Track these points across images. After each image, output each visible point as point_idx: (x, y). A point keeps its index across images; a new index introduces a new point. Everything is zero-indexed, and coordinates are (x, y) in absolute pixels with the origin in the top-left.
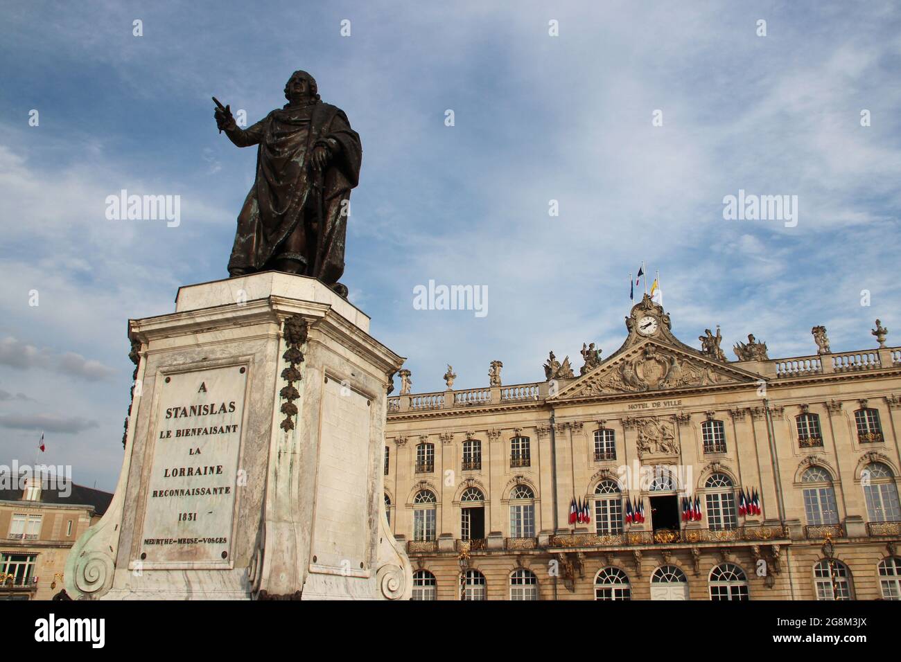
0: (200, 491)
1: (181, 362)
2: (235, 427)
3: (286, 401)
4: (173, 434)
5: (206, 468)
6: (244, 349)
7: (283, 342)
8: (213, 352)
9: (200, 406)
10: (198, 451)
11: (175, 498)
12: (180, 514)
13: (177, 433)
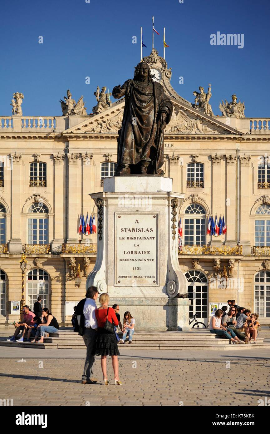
0: (141, 260)
1: (126, 211)
3: (173, 229)
4: (126, 238)
5: (142, 252)
6: (155, 209)
7: (171, 208)
10: (138, 245)
11: (130, 262)
12: (133, 268)
13: (127, 238)
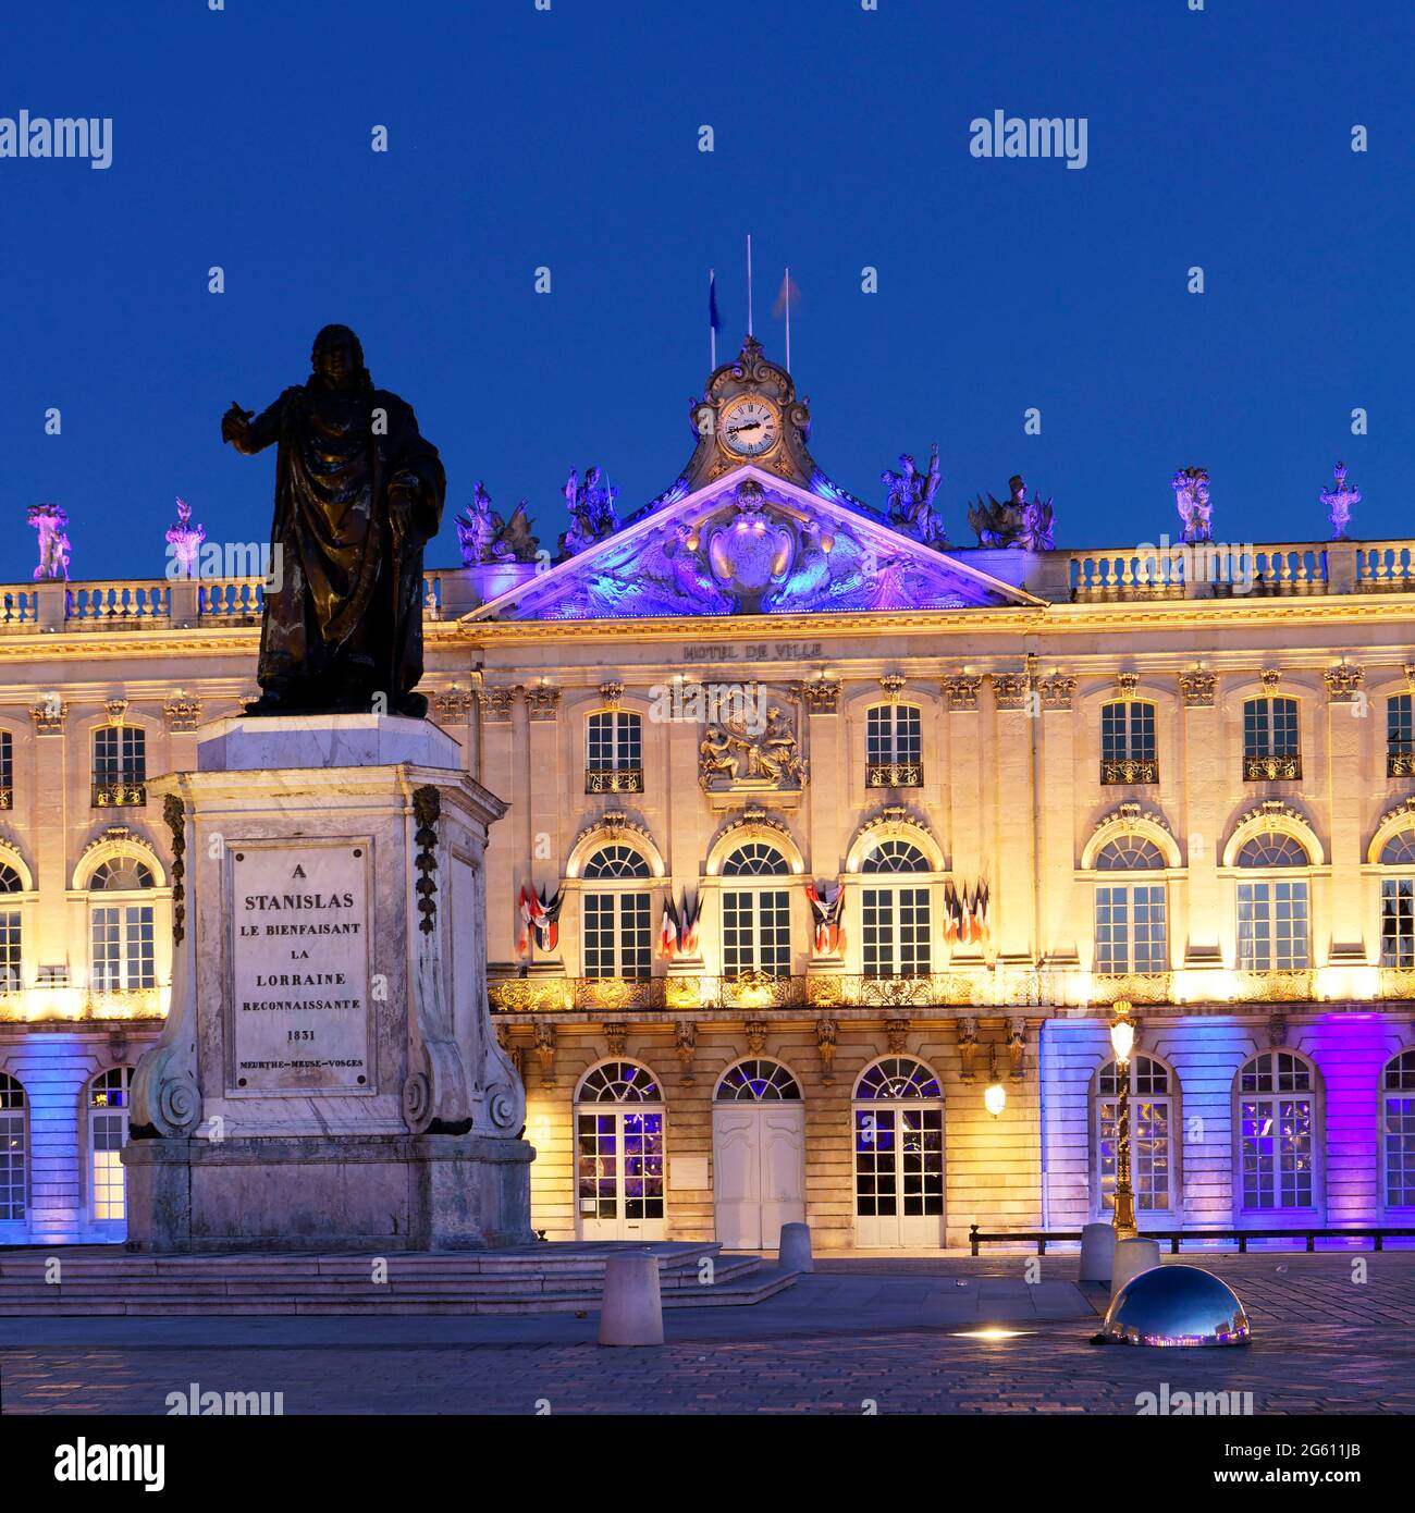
0: (315, 1004)
1: (260, 836)
2: (356, 926)
3: (422, 896)
4: (262, 930)
5: (320, 976)
6: (358, 826)
7: (411, 821)
8: (309, 825)
9: (299, 897)
10: (305, 955)
11: (278, 1013)
12: (290, 1033)
13: (268, 931)
